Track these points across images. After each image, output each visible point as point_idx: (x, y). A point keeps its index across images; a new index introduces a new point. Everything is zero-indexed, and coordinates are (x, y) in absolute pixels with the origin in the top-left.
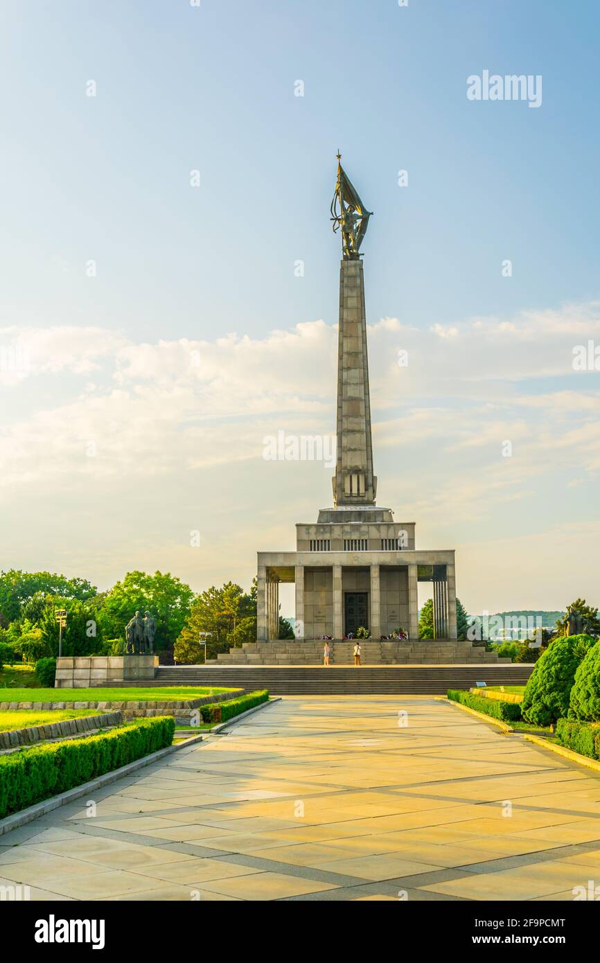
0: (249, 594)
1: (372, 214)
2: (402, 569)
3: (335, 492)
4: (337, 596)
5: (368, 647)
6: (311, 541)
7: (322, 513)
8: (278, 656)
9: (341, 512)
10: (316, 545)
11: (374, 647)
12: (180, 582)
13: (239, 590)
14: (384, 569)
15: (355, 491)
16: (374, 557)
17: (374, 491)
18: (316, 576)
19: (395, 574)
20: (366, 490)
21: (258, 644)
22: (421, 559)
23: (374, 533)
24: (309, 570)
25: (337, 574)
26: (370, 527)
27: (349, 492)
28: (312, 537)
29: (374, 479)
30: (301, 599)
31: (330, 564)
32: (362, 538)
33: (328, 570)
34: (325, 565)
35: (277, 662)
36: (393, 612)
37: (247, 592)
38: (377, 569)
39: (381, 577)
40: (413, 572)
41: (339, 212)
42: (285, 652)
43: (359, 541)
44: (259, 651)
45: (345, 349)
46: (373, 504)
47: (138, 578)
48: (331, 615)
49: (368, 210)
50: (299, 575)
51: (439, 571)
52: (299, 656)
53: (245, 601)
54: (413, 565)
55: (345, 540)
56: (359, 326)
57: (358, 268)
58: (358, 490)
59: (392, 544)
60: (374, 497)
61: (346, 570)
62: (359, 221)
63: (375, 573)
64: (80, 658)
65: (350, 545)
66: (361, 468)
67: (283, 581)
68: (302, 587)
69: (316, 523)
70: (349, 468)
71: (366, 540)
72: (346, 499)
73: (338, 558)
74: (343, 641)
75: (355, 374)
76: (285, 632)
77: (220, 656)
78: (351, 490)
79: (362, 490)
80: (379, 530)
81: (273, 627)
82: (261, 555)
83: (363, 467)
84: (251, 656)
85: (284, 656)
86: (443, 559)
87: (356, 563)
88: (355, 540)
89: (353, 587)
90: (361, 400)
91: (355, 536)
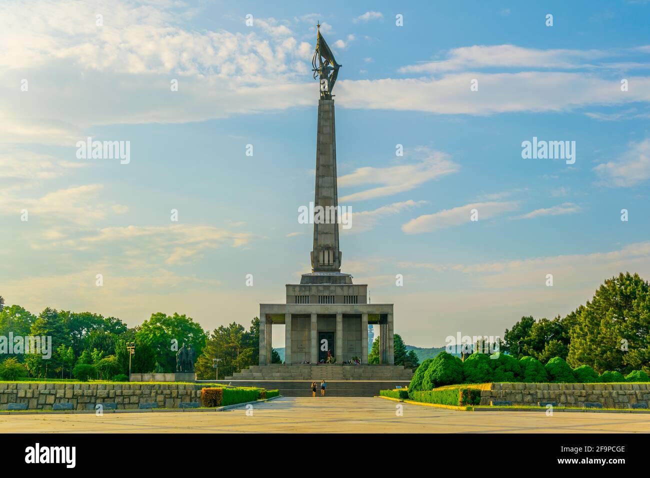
0: (249, 331)
1: (341, 66)
2: (359, 316)
3: (313, 262)
4: (314, 334)
5: (334, 369)
6: (296, 296)
7: (304, 277)
8: (274, 374)
9: (317, 277)
10: (299, 299)
11: (338, 369)
12: (193, 321)
13: (242, 328)
14: (345, 316)
15: (326, 262)
16: (339, 308)
17: (340, 262)
18: (299, 321)
19: (353, 319)
20: (334, 261)
21: (260, 367)
22: (370, 310)
23: (339, 292)
24: (295, 316)
25: (314, 319)
26: (336, 287)
27: (322, 263)
28: (296, 293)
29: (340, 253)
30: (289, 336)
31: (309, 313)
32: (331, 295)
33: (308, 316)
34: (305, 313)
35: (274, 378)
36: (352, 345)
37: (247, 329)
38: (341, 316)
39: (343, 322)
40: (365, 319)
41: (318, 66)
42: (278, 372)
43: (329, 296)
44: (261, 371)
45: (321, 163)
46: (339, 271)
47: (159, 318)
48: (310, 347)
49: (339, 63)
50: (288, 319)
51: (383, 318)
52: (288, 374)
53: (246, 336)
54: (365, 314)
55: (319, 296)
56: (331, 146)
57: (331, 106)
58: (329, 261)
59: (353, 299)
60: (340, 266)
61: (320, 317)
62: (332, 72)
63: (339, 319)
64: (146, 374)
65: (323, 299)
66: (331, 246)
67: (275, 323)
68: (290, 328)
69: (299, 284)
70: (322, 246)
71: (334, 296)
72: (320, 267)
73: (314, 308)
74: (317, 365)
75: (328, 179)
76: (275, 358)
77: (234, 374)
78: (324, 261)
79: (331, 262)
80: (342, 290)
81: (269, 356)
82: (262, 306)
83: (332, 245)
84: (255, 374)
85: (278, 374)
86: (385, 311)
87: (327, 312)
88: (326, 296)
89: (324, 328)
90: (331, 198)
91: (326, 294)
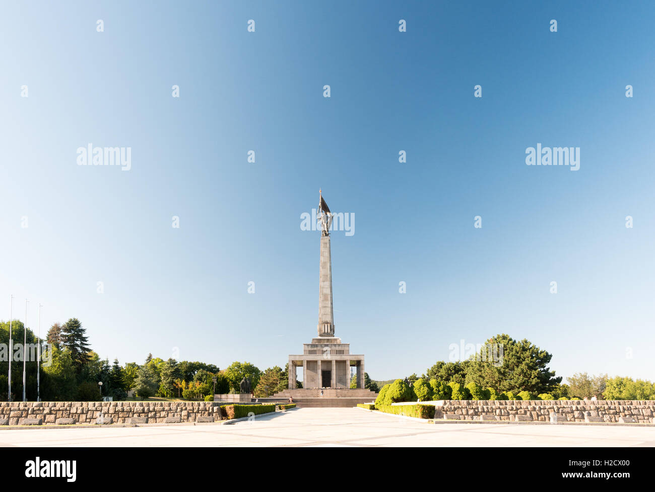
0: (284, 371)
2: (344, 362)
3: (319, 331)
4: (320, 372)
5: (331, 391)
6: (309, 351)
7: (314, 339)
8: (297, 394)
9: (321, 339)
10: (311, 352)
11: (334, 391)
13: (281, 370)
14: (337, 362)
15: (326, 331)
16: (333, 357)
17: (334, 331)
18: (311, 365)
19: (341, 363)
20: (331, 330)
21: (289, 390)
22: (351, 358)
23: (333, 348)
24: (308, 362)
25: (319, 363)
26: (332, 345)
27: (324, 331)
28: (310, 349)
29: (334, 326)
30: (305, 373)
31: (317, 360)
33: (316, 362)
34: (315, 360)
35: (297, 397)
36: (341, 378)
37: (284, 370)
39: (336, 365)
40: (348, 363)
41: (321, 216)
43: (328, 351)
44: (289, 393)
46: (334, 336)
48: (317, 379)
50: (305, 364)
51: (358, 364)
52: (305, 394)
53: (283, 374)
54: (348, 360)
55: (322, 351)
57: (328, 240)
59: (341, 352)
60: (334, 333)
61: (323, 362)
63: (334, 363)
64: (222, 394)
65: (325, 352)
67: (298, 366)
68: (306, 368)
69: (311, 343)
70: (324, 322)
71: (331, 351)
72: (322, 334)
73: (319, 358)
76: (299, 385)
77: (274, 395)
79: (329, 331)
80: (336, 347)
81: (295, 384)
82: (290, 356)
83: (329, 321)
84: (286, 394)
85: (299, 394)
86: (360, 358)
87: (326, 359)
89: (325, 368)
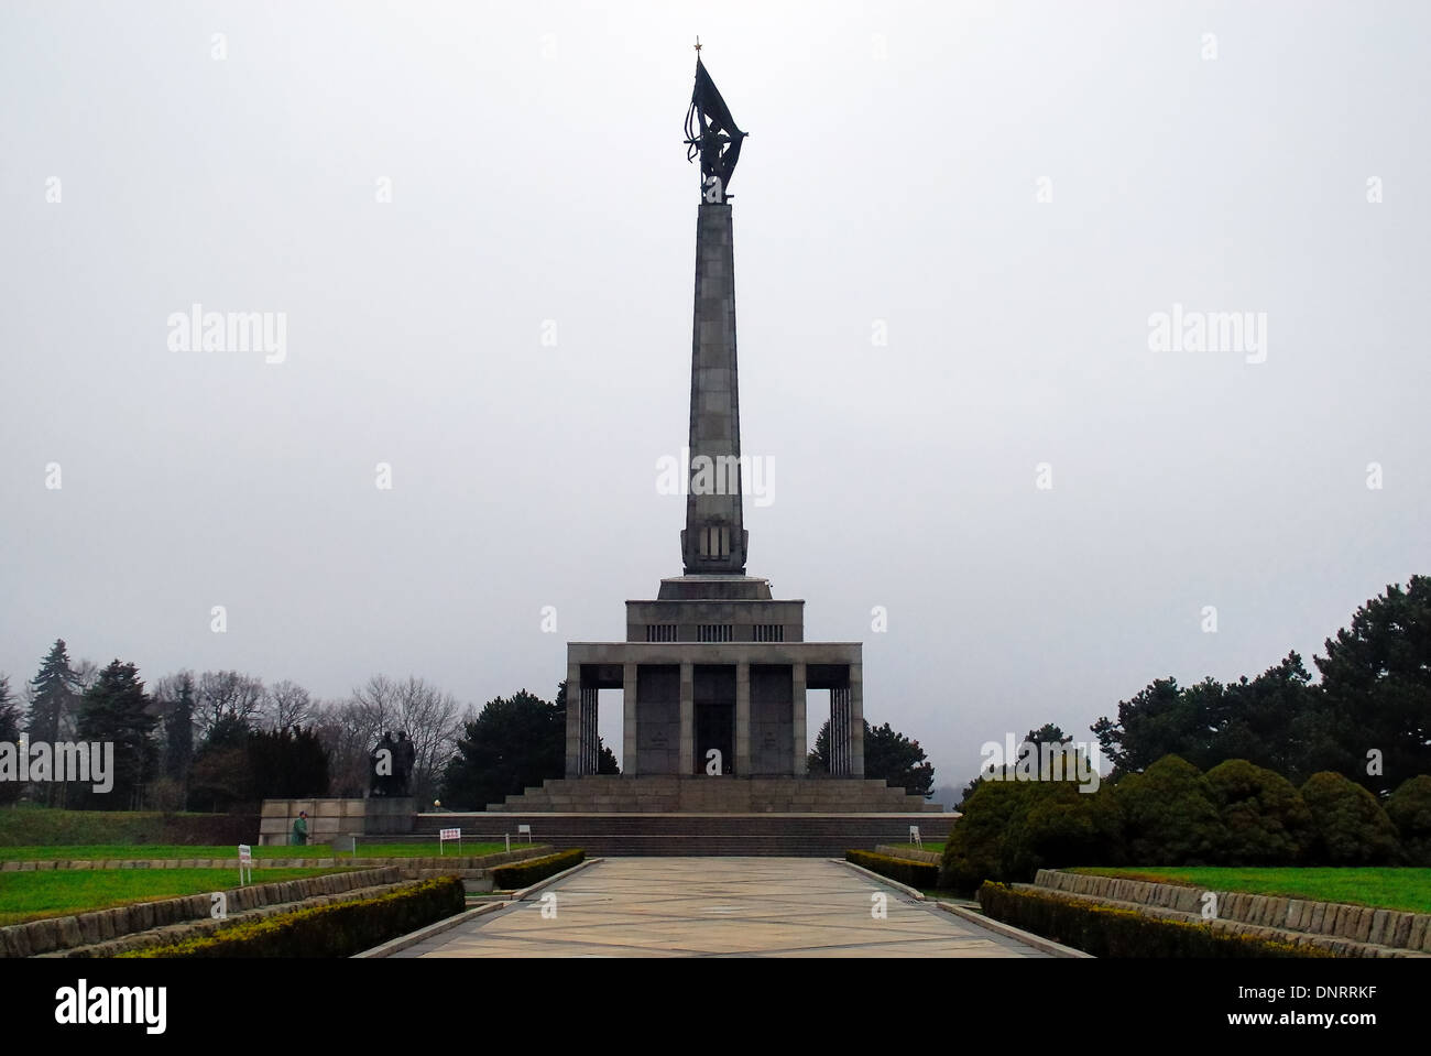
1: (747, 134)
2: (786, 670)
3: (685, 552)
4: (687, 709)
5: (731, 787)
6: (648, 627)
7: (665, 584)
8: (596, 799)
9: (693, 584)
10: (655, 633)
11: (740, 786)
14: (757, 669)
15: (715, 552)
16: (741, 652)
17: (743, 553)
18: (653, 682)
19: (772, 677)
20: (731, 550)
21: (568, 782)
22: (813, 657)
23: (743, 616)
24: (645, 671)
25: (687, 676)
26: (737, 607)
27: (706, 554)
28: (647, 618)
29: (744, 534)
30: (632, 714)
31: (676, 661)
32: (726, 622)
33: (675, 669)
34: (666, 662)
35: (595, 807)
36: (770, 734)
38: (747, 670)
39: (751, 681)
40: (799, 675)
41: (697, 132)
42: (607, 794)
43: (720, 627)
44: (567, 792)
45: (703, 339)
46: (743, 571)
48: (677, 737)
49: (742, 127)
50: (630, 676)
51: (837, 672)
52: (629, 800)
54: (799, 663)
55: (699, 626)
56: (725, 302)
57: (724, 217)
58: (720, 551)
59: (771, 632)
60: (744, 561)
61: (701, 670)
62: (727, 146)
63: (743, 677)
64: (299, 801)
65: (709, 632)
66: (724, 517)
67: (603, 687)
68: (633, 696)
69: (656, 599)
70: (706, 517)
71: (731, 627)
72: (699, 564)
73: (687, 652)
74: (693, 777)
75: (719, 374)
77: (509, 799)
78: (709, 551)
79: (725, 551)
80: (750, 612)
81: (587, 759)
82: (573, 647)
83: (727, 516)
84: (555, 800)
85: (605, 800)
86: (844, 656)
87: (714, 660)
88: (715, 627)
89: (710, 697)
90: (725, 415)
91: (713, 620)
